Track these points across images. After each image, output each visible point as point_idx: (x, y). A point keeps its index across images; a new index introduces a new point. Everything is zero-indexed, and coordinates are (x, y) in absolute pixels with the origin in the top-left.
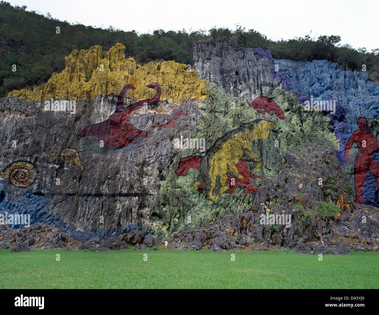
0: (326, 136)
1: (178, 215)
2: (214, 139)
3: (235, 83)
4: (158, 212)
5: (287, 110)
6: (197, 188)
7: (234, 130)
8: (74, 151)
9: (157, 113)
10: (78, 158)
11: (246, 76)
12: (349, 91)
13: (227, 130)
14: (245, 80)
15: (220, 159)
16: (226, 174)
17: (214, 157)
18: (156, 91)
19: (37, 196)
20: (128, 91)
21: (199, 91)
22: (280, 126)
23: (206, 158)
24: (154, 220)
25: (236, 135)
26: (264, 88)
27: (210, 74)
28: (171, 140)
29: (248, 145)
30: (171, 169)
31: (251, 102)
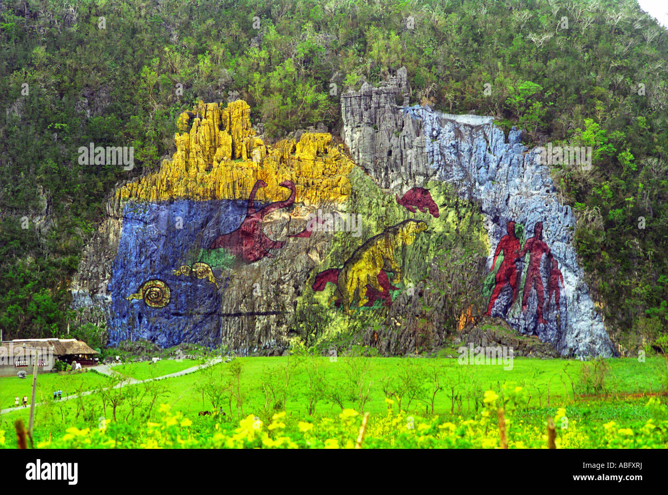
0: (480, 239)
1: (315, 331)
2: (352, 250)
3: (386, 169)
4: (295, 328)
5: (444, 205)
6: (334, 303)
7: (378, 236)
8: (206, 266)
9: (292, 217)
10: (211, 273)
11: (398, 161)
12: (512, 183)
13: (370, 236)
14: (397, 167)
15: (360, 270)
16: (366, 286)
17: (353, 269)
18: (290, 191)
19: (175, 317)
20: (258, 191)
21: (339, 189)
22: (434, 226)
23: (343, 271)
24: (292, 336)
25: (379, 242)
26: (417, 178)
27: (359, 152)
28: (307, 253)
29: (390, 253)
30: (307, 284)
31: (400, 197)
